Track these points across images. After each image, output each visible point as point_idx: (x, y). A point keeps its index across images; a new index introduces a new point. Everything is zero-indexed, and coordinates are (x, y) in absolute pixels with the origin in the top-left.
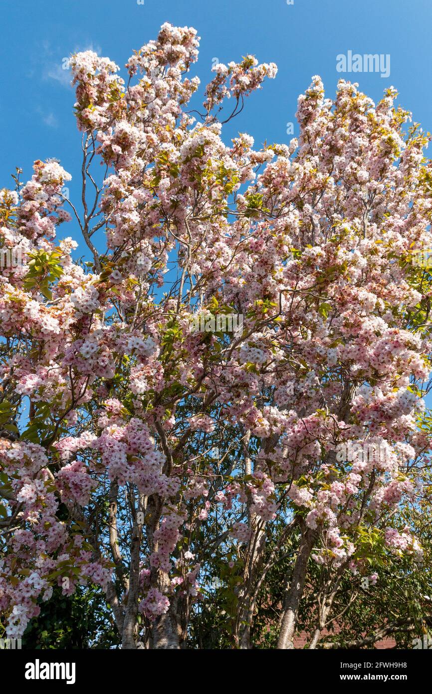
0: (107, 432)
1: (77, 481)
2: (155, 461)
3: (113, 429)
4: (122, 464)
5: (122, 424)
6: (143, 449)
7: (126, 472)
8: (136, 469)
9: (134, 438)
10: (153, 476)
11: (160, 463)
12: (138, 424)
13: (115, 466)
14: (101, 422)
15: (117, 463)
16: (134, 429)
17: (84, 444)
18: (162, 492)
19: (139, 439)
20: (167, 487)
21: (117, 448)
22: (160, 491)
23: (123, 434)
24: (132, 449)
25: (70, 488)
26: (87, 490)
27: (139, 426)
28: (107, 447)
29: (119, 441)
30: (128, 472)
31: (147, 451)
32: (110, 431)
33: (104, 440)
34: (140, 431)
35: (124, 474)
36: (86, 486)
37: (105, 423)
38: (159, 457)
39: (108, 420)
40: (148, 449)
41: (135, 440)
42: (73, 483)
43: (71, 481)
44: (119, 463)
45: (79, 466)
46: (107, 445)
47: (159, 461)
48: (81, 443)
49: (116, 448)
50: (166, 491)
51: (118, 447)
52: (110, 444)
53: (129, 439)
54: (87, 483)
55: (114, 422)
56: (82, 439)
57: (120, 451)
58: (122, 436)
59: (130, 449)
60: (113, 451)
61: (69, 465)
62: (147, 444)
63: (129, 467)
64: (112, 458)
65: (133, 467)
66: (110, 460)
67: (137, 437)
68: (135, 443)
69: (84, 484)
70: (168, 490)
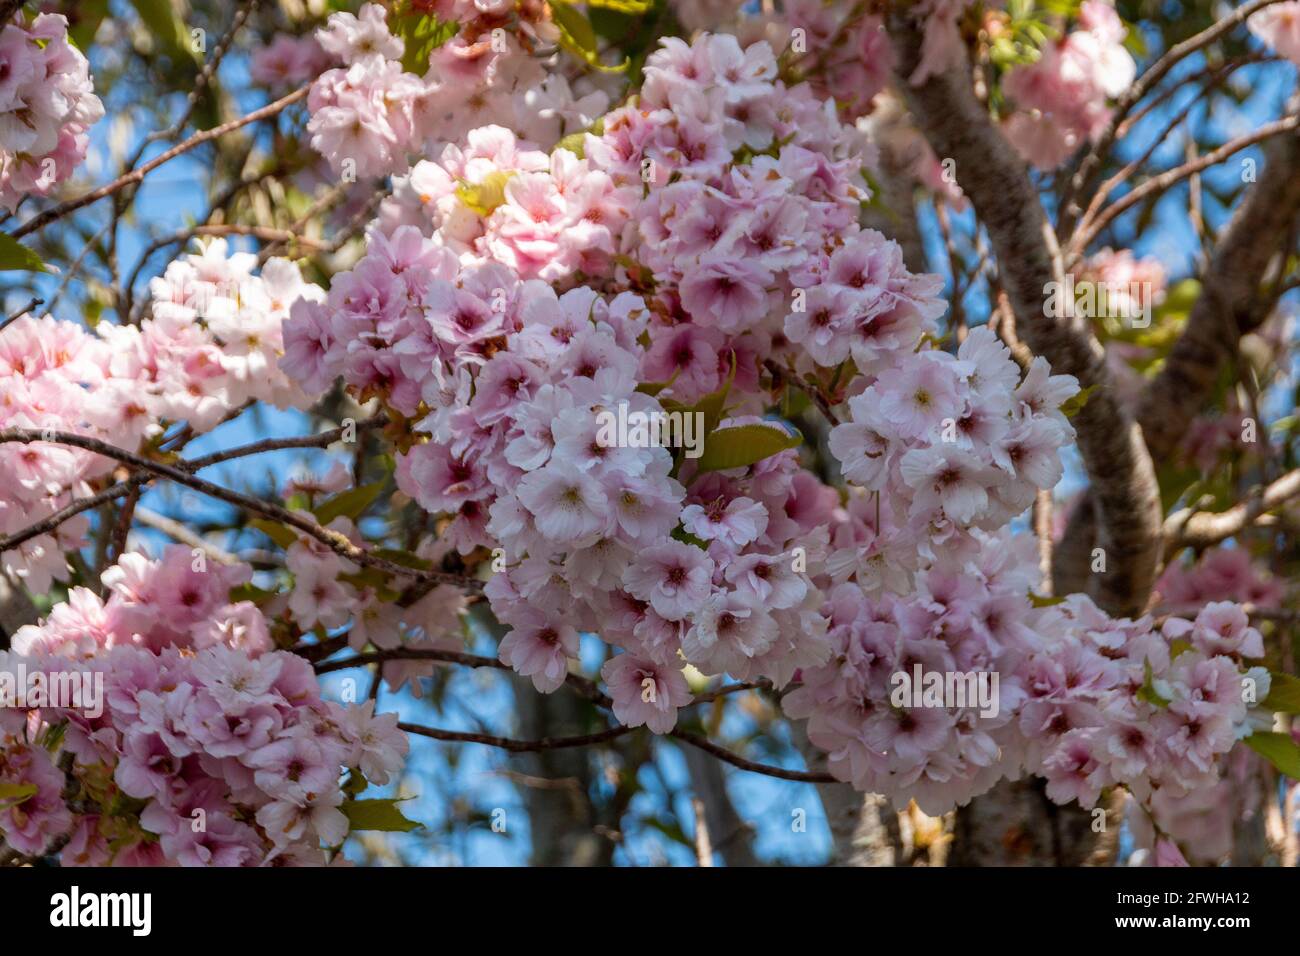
0: (421, 214)
1: (199, 734)
2: (965, 444)
3: (478, 172)
4: (627, 500)
5: (562, 128)
6: (822, 338)
7: (677, 575)
8: (774, 538)
9: (713, 234)
10: (966, 613)
11: (1017, 453)
12: (736, 94)
13: (556, 523)
14: (338, 117)
15: (571, 495)
16: (693, 151)
17: (201, 374)
18: (1082, 761)
19: (763, 241)
20: (1119, 707)
21: (554, 351)
22: (1055, 756)
23: (594, 216)
24: (706, 353)
25: (134, 808)
26: (306, 811)
27: (742, 113)
28: (445, 351)
29: (560, 287)
30: (701, 574)
31: (864, 351)
32: (446, 204)
33: (398, 285)
34: (763, 164)
35: (664, 601)
36: (296, 768)
37: (380, 127)
38: (997, 396)
39: (410, 88)
40: (873, 329)
41: (724, 255)
42: (157, 757)
43: (135, 733)
44: (595, 495)
45: (190, 598)
46: (445, 329)
47: (1001, 434)
48: (174, 376)
49: (535, 345)
50: (1115, 748)
51: (563, 335)
52: (467, 320)
53: (657, 255)
54: (300, 739)
55: (478, 107)
56: (175, 329)
57: (587, 370)
58: (585, 233)
59: (681, 355)
60: (513, 385)
61: (84, 599)
62: (857, 280)
63: (702, 528)
64: (514, 452)
65: (745, 521)
66: (496, 477)
67: (742, 225)
68: (725, 287)
69: (266, 757)
70: (1134, 739)
